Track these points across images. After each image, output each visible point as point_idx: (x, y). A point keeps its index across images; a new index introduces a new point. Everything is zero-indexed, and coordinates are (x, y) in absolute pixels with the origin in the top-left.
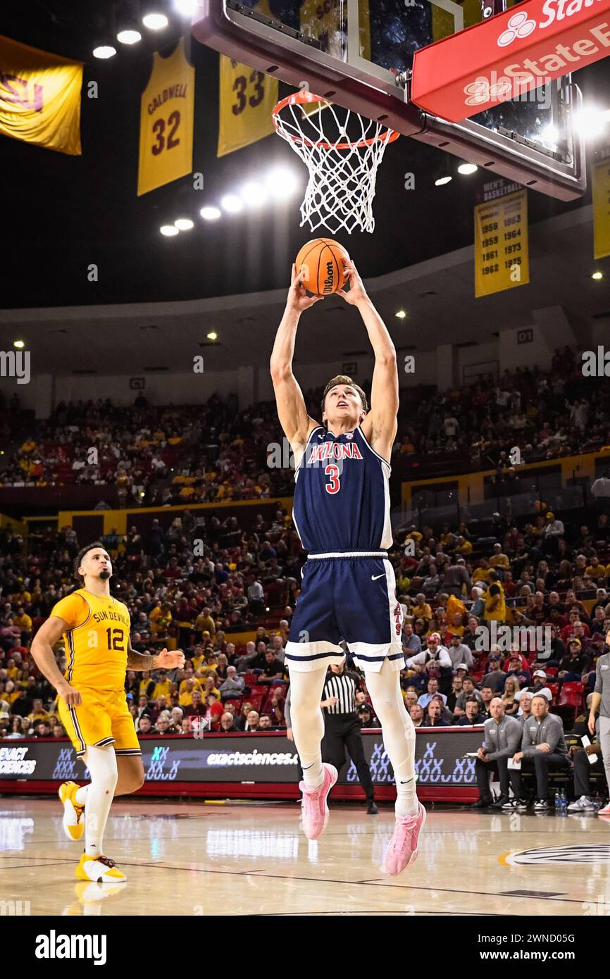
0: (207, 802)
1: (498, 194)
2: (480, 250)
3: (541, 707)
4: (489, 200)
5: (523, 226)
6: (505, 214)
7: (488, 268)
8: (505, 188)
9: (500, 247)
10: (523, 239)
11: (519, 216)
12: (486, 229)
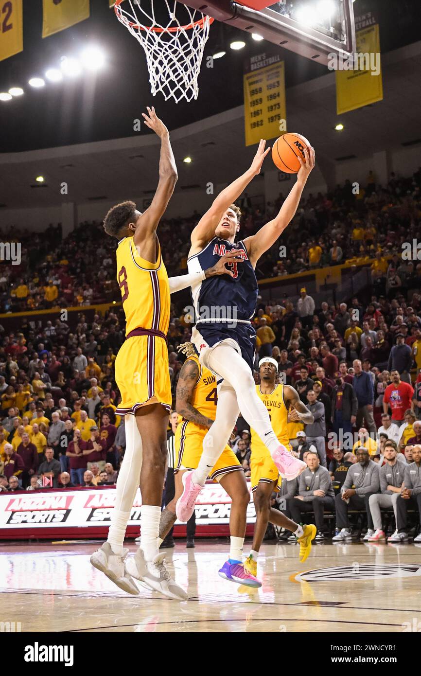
0: (54, 543)
1: (262, 65)
2: (248, 109)
3: (314, 462)
4: (255, 70)
5: (281, 89)
6: (268, 80)
7: (255, 123)
8: (267, 60)
9: (264, 106)
10: (282, 100)
11: (278, 82)
12: (253, 92)
